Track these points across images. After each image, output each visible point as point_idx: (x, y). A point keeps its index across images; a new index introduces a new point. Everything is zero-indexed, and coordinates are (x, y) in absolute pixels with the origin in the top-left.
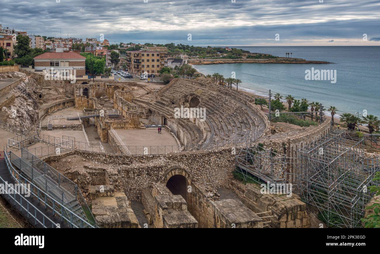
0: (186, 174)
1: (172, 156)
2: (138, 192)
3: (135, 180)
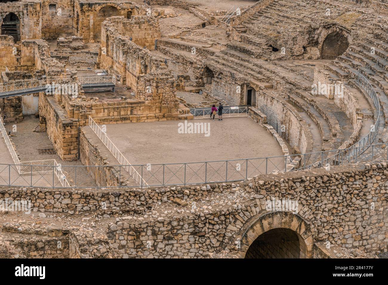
3: (158, 250)
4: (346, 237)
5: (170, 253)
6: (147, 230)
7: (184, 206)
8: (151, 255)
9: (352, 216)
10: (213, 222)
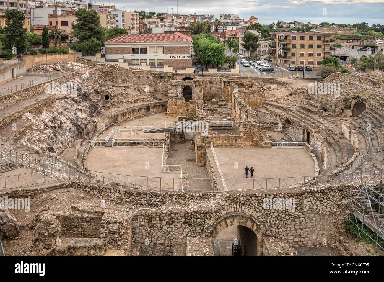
0: (253, 225)
1: (229, 197)
2: (168, 248)
3: (163, 230)
4: (289, 235)
5: (170, 233)
6: (156, 217)
7: (183, 205)
8: (159, 232)
9: (293, 222)
10: (196, 217)
